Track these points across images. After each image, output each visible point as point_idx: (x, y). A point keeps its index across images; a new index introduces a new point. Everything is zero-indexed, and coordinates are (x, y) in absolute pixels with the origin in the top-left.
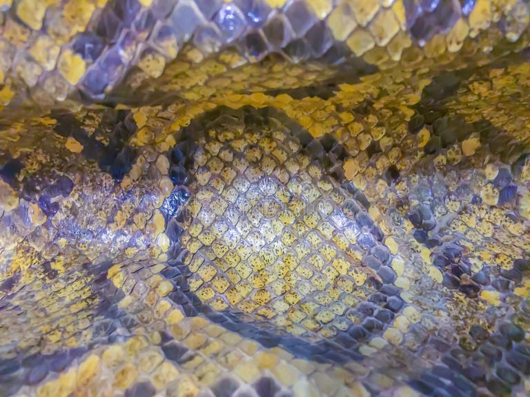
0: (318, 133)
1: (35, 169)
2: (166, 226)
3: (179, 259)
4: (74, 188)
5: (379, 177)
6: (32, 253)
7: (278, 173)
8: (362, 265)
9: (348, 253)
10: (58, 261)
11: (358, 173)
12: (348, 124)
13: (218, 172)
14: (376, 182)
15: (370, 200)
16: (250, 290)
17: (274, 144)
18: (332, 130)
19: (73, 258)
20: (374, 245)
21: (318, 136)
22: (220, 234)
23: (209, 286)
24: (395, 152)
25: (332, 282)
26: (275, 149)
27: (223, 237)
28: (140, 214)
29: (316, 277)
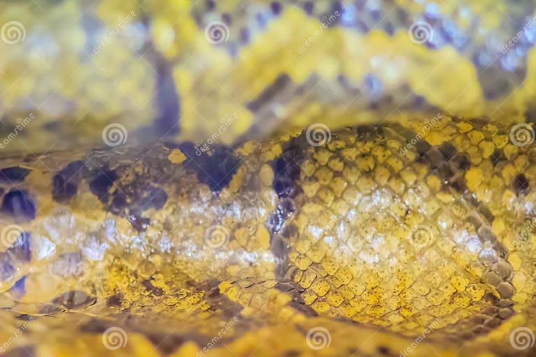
0: (436, 141)
1: (129, 181)
2: (271, 242)
3: (288, 277)
4: (168, 201)
5: (506, 187)
6: (127, 272)
7: (393, 183)
8: (481, 282)
9: (468, 270)
10: (158, 279)
11: (482, 182)
12: (467, 132)
13: (327, 183)
14: (503, 193)
15: (494, 213)
16: (364, 306)
17: (389, 152)
18: (450, 138)
19: (173, 276)
20: (496, 262)
21: (437, 144)
22: (329, 250)
23: (324, 300)
24: (522, 160)
25: (448, 299)
26: (389, 157)
27: (333, 254)
28: (243, 230)
29: (433, 293)
